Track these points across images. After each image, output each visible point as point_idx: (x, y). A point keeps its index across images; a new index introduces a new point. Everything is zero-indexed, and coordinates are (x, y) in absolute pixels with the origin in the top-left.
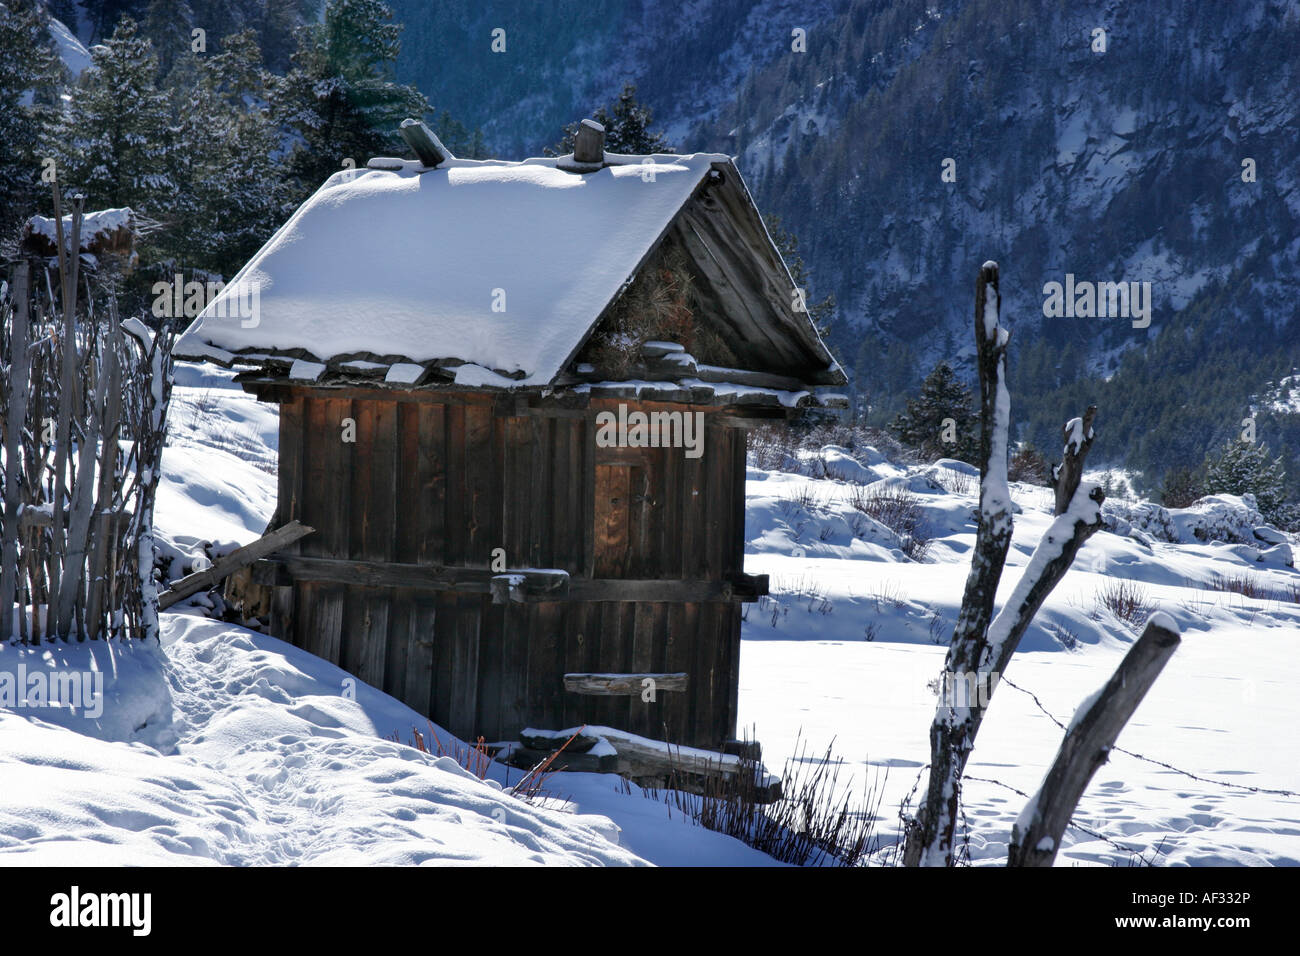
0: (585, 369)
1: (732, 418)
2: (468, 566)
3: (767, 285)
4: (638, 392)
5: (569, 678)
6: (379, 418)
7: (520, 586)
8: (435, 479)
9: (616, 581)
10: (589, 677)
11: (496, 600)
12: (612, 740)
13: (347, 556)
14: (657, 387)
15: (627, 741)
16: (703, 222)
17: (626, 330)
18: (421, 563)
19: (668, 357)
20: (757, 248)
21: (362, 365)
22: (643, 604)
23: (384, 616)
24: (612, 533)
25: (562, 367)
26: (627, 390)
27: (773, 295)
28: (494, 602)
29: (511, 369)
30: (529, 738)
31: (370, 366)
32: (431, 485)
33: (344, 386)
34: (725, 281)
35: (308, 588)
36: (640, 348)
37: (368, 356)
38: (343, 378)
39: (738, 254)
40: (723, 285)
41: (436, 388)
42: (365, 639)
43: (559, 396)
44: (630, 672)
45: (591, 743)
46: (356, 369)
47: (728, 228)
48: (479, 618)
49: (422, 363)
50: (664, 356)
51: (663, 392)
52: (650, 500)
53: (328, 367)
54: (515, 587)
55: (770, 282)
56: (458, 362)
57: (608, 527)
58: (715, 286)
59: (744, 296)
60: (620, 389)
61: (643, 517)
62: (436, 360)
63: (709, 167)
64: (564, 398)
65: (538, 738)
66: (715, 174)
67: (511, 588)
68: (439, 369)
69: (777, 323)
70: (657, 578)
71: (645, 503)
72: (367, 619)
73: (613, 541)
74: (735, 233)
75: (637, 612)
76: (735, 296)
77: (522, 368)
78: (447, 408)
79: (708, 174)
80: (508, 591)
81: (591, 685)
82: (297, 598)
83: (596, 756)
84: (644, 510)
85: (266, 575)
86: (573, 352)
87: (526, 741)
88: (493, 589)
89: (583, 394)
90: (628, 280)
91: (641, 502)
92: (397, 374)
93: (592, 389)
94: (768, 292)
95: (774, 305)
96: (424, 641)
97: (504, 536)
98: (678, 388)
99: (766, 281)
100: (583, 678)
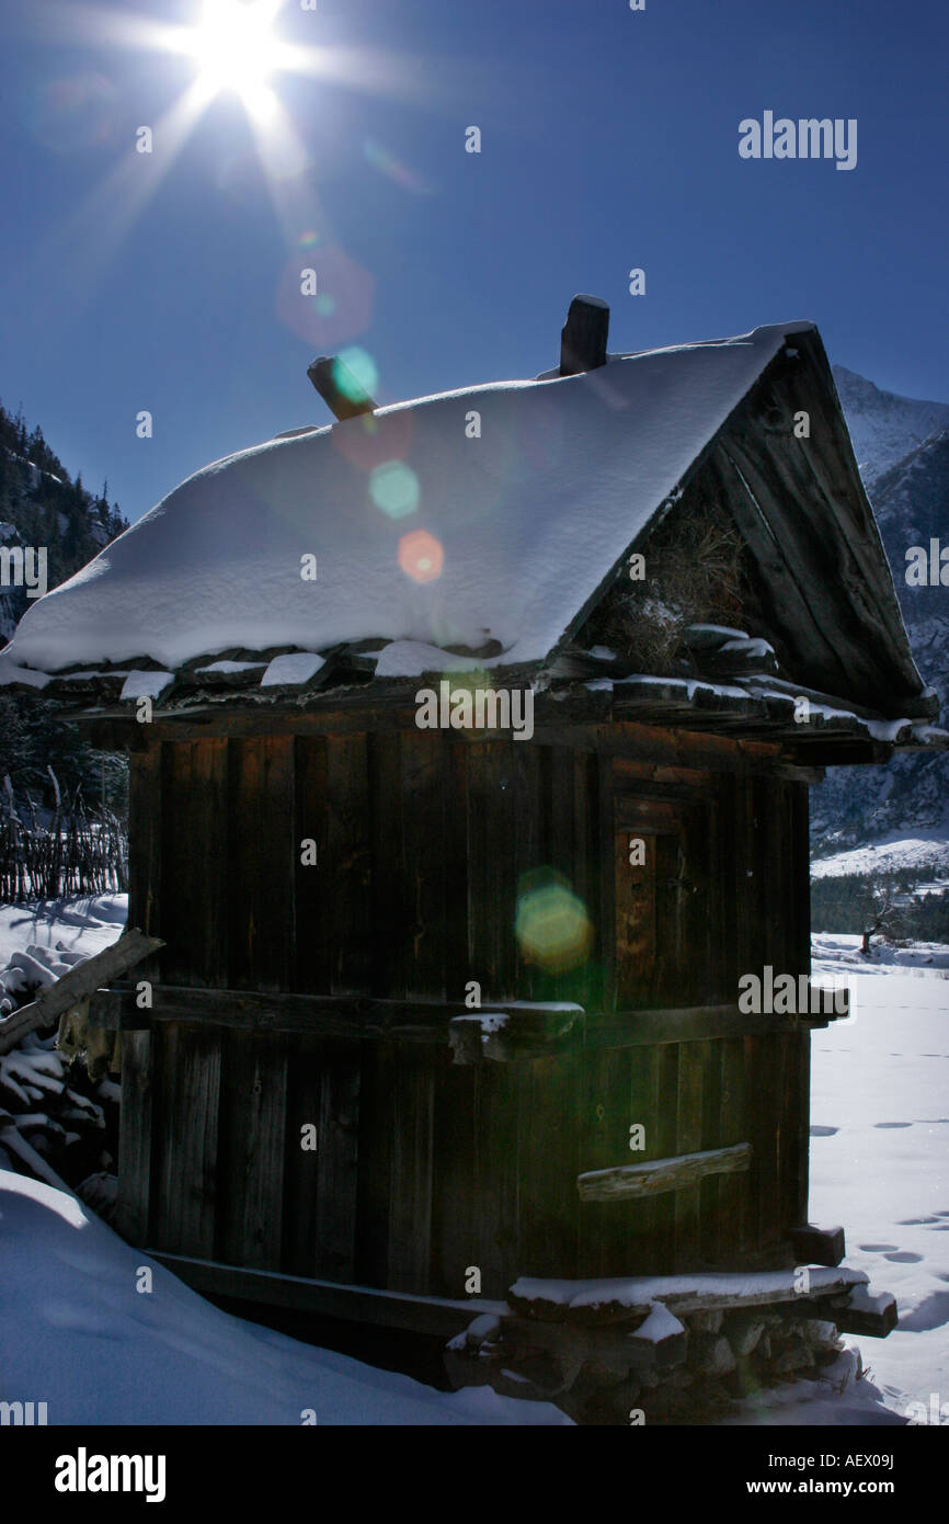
0: (602, 654)
1: (790, 767)
2: (411, 998)
3: (847, 564)
4: (691, 693)
5: (585, 1181)
6: (268, 763)
7: (501, 1034)
8: (355, 855)
9: (649, 1013)
10: (616, 1174)
11: (459, 1059)
12: (670, 1300)
13: (225, 985)
14: (718, 690)
15: (693, 1295)
16: (757, 458)
17: (663, 598)
18: (337, 994)
19: (728, 646)
20: (840, 495)
21: (227, 667)
22: (688, 1044)
23: (281, 1082)
24: (634, 936)
25: (569, 629)
26: (673, 688)
27: (855, 580)
28: (455, 1061)
29: (474, 639)
30: (524, 1300)
31: (240, 666)
32: (348, 865)
33: (204, 708)
34: (780, 562)
35: (173, 1032)
36: (683, 630)
37: (238, 654)
38: (202, 695)
39: (806, 508)
40: (779, 570)
41: (346, 694)
42: (254, 1115)
43: (560, 696)
44: (673, 1155)
45: (641, 1315)
46: (219, 674)
47: (797, 463)
48: (432, 1086)
49: (323, 653)
50: (722, 645)
51: (726, 698)
52: (687, 885)
53: (177, 678)
54: (492, 1035)
55: (852, 555)
56: (378, 643)
57: (628, 925)
58: (765, 571)
59: (807, 587)
60: (663, 686)
61: (678, 911)
62: (345, 645)
63: (781, 342)
64: (568, 700)
65: (539, 1301)
66: (792, 352)
67: (485, 1039)
68: (349, 659)
69: (854, 628)
70: (701, 1003)
71: (680, 891)
72: (257, 1083)
73: (635, 948)
74: (810, 472)
75: (681, 1059)
76: (795, 588)
77: (494, 635)
78: (371, 738)
79: (782, 351)
80: (479, 1045)
81: (620, 1186)
82: (158, 1045)
83: (647, 1342)
84: (680, 900)
85: (107, 1014)
86: (587, 604)
87: (517, 1303)
88: (454, 1039)
89: (603, 693)
90: (674, 493)
91: (675, 888)
92: (278, 674)
93: (615, 686)
94: (847, 575)
95: (852, 596)
96: (344, 1121)
97: (471, 946)
98: (747, 695)
99: (846, 555)
100: (606, 1177)
